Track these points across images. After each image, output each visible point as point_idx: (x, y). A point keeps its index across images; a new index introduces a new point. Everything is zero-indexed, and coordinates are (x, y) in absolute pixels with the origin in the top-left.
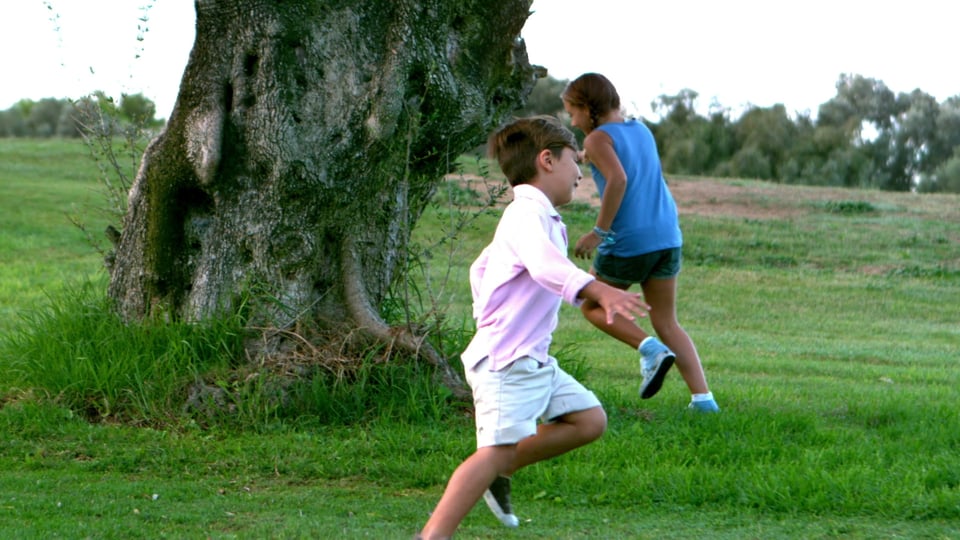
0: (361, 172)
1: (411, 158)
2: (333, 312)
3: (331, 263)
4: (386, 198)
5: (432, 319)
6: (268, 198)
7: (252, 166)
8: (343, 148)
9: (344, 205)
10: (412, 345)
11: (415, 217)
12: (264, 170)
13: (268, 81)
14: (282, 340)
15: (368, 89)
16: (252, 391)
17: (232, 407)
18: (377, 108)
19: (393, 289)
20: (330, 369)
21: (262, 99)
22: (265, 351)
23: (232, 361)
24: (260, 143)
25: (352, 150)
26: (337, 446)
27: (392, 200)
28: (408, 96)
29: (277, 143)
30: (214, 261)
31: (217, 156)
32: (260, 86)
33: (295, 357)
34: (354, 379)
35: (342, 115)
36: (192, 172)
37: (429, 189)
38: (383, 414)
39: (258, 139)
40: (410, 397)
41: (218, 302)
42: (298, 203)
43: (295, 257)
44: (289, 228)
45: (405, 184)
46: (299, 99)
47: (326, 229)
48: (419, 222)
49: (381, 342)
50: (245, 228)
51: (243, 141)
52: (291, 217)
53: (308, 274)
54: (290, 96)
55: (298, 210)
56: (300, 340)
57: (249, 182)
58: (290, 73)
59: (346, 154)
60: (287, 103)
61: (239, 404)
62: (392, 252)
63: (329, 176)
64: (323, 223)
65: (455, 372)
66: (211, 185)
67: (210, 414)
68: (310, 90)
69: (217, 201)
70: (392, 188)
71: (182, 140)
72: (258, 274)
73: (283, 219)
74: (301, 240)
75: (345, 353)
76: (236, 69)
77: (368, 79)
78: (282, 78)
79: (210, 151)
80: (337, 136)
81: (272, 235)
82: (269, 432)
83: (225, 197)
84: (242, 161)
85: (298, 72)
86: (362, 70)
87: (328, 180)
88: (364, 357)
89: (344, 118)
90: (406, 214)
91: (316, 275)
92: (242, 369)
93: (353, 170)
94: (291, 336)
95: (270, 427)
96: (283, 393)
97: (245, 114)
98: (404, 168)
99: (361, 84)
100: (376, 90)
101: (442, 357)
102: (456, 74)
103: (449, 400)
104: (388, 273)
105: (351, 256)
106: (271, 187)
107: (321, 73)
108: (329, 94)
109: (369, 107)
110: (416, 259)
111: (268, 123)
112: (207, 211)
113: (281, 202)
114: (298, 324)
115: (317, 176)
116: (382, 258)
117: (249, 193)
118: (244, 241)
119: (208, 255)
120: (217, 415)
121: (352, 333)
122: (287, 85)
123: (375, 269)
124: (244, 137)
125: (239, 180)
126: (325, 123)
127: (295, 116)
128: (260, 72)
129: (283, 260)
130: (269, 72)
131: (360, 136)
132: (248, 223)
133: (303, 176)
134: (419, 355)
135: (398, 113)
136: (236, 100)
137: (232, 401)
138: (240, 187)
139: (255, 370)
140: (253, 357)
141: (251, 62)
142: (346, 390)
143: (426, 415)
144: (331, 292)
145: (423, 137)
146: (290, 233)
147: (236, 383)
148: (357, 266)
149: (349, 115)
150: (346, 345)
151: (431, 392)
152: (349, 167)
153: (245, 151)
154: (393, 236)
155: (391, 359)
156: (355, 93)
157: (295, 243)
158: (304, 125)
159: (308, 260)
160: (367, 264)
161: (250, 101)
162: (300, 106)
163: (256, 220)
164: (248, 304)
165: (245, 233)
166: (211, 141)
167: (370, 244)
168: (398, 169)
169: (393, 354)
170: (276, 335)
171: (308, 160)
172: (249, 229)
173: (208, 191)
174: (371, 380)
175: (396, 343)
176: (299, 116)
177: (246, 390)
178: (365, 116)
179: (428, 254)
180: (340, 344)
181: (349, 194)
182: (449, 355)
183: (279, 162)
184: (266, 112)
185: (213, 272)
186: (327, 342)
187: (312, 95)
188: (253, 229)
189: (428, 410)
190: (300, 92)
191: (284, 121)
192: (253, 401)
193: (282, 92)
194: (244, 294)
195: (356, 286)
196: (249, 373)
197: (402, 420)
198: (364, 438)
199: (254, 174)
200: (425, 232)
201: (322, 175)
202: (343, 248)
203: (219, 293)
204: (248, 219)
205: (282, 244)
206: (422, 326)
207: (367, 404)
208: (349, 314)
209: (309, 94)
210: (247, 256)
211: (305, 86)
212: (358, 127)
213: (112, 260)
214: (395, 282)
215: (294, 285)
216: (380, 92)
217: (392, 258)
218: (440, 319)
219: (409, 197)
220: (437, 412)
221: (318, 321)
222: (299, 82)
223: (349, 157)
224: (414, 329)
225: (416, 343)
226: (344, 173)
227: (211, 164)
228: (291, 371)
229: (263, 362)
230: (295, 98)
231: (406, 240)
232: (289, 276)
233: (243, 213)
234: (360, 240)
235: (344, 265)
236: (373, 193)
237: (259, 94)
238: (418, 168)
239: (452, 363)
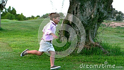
0: (91, 22)
1: (97, 20)
2: (87, 40)
3: (87, 34)
5: (100, 41)
9: (89, 27)
17: (74, 53)
18: (93, 14)
20: (87, 48)
26: (88, 58)
27: (95, 26)
28: (97, 12)
29: (80, 19)
32: (78, 11)
34: (90, 49)
36: (69, 22)
37: (100, 24)
38: (94, 54)
40: (97, 52)
45: (97, 24)
47: (86, 30)
48: (98, 29)
49: (94, 44)
54: (82, 12)
59: (89, 20)
66: (72, 24)
70: (95, 24)
76: (75, 9)
77: (92, 10)
78: (81, 10)
80: (88, 18)
83: (73, 26)
85: (83, 9)
88: (91, 46)
89: (89, 15)
95: (79, 55)
97: (76, 15)
100: (93, 12)
101: (101, 46)
102: (103, 9)
103: (102, 52)
104: (94, 35)
107: (86, 10)
108: (87, 12)
110: (98, 34)
118: (76, 31)
121: (90, 43)
126: (86, 16)
127: (82, 15)
130: (79, 9)
131: (91, 18)
133: (83, 23)
135: (96, 15)
136: (75, 13)
139: (77, 48)
140: (77, 46)
141: (77, 8)
142: (89, 51)
144: (87, 38)
145: (99, 18)
148: (90, 35)
150: (89, 45)
151: (100, 51)
152: (89, 22)
154: (95, 31)
156: (90, 12)
158: (84, 16)
160: (92, 34)
161: (77, 13)
167: (92, 32)
168: (96, 22)
169: (95, 46)
171: (84, 21)
174: (92, 49)
175: (96, 44)
177: (76, 51)
178: (91, 15)
179: (100, 33)
181: (89, 25)
184: (79, 15)
186: (87, 44)
187: (85, 12)
189: (100, 53)
195: (90, 37)
197: (96, 55)
198: (91, 57)
201: (86, 23)
202: (89, 32)
204: (76, 28)
207: (92, 52)
208: (89, 41)
213: (59, 34)
214: (95, 37)
217: (95, 33)
219: (97, 26)
224: (98, 43)
225: (98, 45)
231: (97, 31)
236: (93, 25)
238: (98, 22)
239: (103, 47)
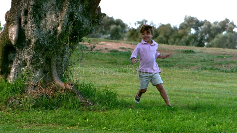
0: (56, 42)
1: (70, 38)
2: (48, 79)
3: (48, 66)
4: (63, 49)
5: (75, 81)
6: (31, 49)
7: (27, 40)
8: (51, 35)
9: (52, 51)
10: (70, 88)
11: (71, 53)
12: (30, 41)
13: (31, 17)
14: (35, 87)
15: (58, 19)
16: (27, 101)
17: (21, 105)
18: (60, 25)
19: (65, 73)
20: (48, 94)
21: (29, 22)
22: (30, 90)
23: (21, 93)
24: (29, 34)
25: (54, 36)
26: (50, 115)
27: (65, 49)
28: (69, 21)
29: (33, 34)
30: (16, 65)
31: (17, 37)
32: (29, 19)
33: (38, 91)
34: (54, 97)
35: (51, 26)
36: (10, 42)
37: (74, 46)
38: (62, 107)
39: (28, 33)
40: (69, 102)
41: (17, 77)
42: (39, 50)
43: (38, 65)
44: (37, 57)
45: (68, 45)
46: (39, 22)
47: (47, 57)
48: (72, 55)
49: (61, 87)
50: (25, 57)
51: (24, 33)
52: (37, 54)
53: (42, 69)
54: (37, 21)
55: (39, 52)
56: (39, 87)
57: (26, 44)
58: (37, 15)
59: (52, 37)
60: (36, 23)
61: (23, 104)
62: (65, 63)
63: (47, 43)
64: (46, 55)
65: (81, 95)
66: (15, 45)
67: (15, 107)
68: (42, 19)
69: (17, 49)
70: (65, 46)
71: (8, 33)
72: (28, 69)
73: (35, 54)
74: (40, 60)
75: (52, 90)
76: (22, 14)
77: (58, 17)
78: (35, 16)
79: (15, 36)
80: (50, 32)
81: (32, 58)
82: (31, 112)
83: (19, 48)
84: (24, 39)
85: (39, 15)
86: (56, 14)
87: (47, 44)
88: (57, 91)
89: (52, 27)
90: (68, 53)
91: (44, 69)
92: (24, 94)
93: (54, 41)
94: (37, 86)
95: (31, 110)
96: (35, 101)
97: (25, 26)
98: (68, 41)
99: (56, 18)
100: (60, 20)
101: (78, 91)
102: (82, 15)
103: (80, 103)
104: (63, 69)
105: (53, 64)
106: (32, 46)
107: (45, 15)
108: (47, 21)
109: (58, 24)
110: (71, 65)
111: (31, 28)
112: (14, 52)
113: (34, 50)
114: (39, 82)
115: (44, 43)
116: (62, 65)
117: (26, 47)
118: (24, 60)
119: (15, 64)
120: (17, 107)
121: (54, 85)
122: (36, 18)
123: (60, 68)
124: (24, 32)
125: (23, 44)
126: (46, 28)
127: (38, 27)
128: (29, 15)
129: (35, 65)
130: (31, 15)
131: (56, 33)
132: (26, 55)
133: (40, 43)
134: (72, 91)
135: (66, 26)
136: (22, 22)
137: (21, 103)
138: (23, 46)
139: (27, 95)
140: (27, 91)
141: (26, 12)
142: (52, 100)
143: (73, 107)
144: (48, 74)
145: (73, 32)
146: (37, 58)
147: (22, 98)
148: (55, 67)
149: (53, 26)
150: (52, 88)
151: (75, 101)
152: (53, 40)
153: (25, 36)
154: (65, 59)
155: (64, 92)
156: (54, 20)
157: (38, 61)
158: (41, 29)
159: (42, 65)
160: (58, 66)
161: (26, 23)
162: (40, 24)
163: (28, 55)
164: (26, 77)
165: (25, 58)
166: (15, 33)
167: (59, 61)
168: (66, 41)
169: (65, 91)
170: (33, 86)
171: (42, 38)
172: (26, 57)
173: (14, 47)
174: (59, 98)
175: (65, 87)
176: (39, 27)
177: (25, 100)
178: (57, 27)
179: (74, 64)
180: (50, 88)
181: (53, 48)
182: (80, 91)
183: (34, 39)
184: (30, 25)
185: (16, 69)
186: (47, 87)
187: (43, 21)
188: (27, 57)
189: (74, 106)
190: (39, 20)
191: (35, 28)
192: (27, 104)
193: (35, 20)
194: (25, 74)
195: (55, 72)
196: (26, 96)
197: (67, 108)
198: (57, 113)
199: (27, 42)
200: (73, 58)
201: (46, 42)
202: (51, 62)
203: (18, 74)
204: (26, 54)
205: (35, 61)
206: (73, 83)
207: (58, 104)
208: (53, 80)
209: (42, 21)
210: (25, 64)
211: (41, 18)
212: (55, 30)
214: (65, 71)
215: (38, 72)
216: (61, 20)
217: (64, 65)
218: (78, 81)
219: (69, 48)
220: (77, 106)
221: (44, 82)
222: (39, 18)
223: (53, 38)
224: (70, 84)
225: (71, 88)
226: (51, 42)
227: (15, 40)
228: (37, 95)
229: (29, 93)
230: (38, 22)
231: (68, 60)
232: (37, 70)
233: (24, 53)
234: (56, 60)
235: (51, 67)
236: (59, 47)
237: (29, 20)
238: (71, 41)
239: (81, 93)
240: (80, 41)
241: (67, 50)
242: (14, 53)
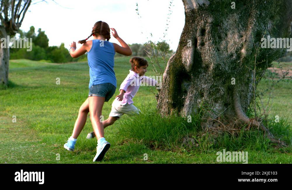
0: (239, 67)
1: (257, 63)
2: (230, 114)
3: (230, 98)
4: (248, 76)
5: (263, 116)
6: (209, 76)
7: (204, 65)
8: (234, 59)
10: (257, 124)
11: (258, 82)
12: (207, 67)
13: (209, 38)
14: (214, 123)
15: (242, 40)
16: (204, 140)
17: (197, 145)
18: (245, 46)
19: (250, 106)
20: (230, 132)
21: (207, 43)
22: (208, 126)
23: (197, 130)
24: (206, 58)
25: (237, 60)
27: (250, 76)
28: (255, 42)
29: (212, 58)
30: (191, 97)
31: (192, 62)
32: (206, 39)
33: (218, 128)
34: (238, 136)
35: (233, 48)
36: (184, 68)
37: (262, 73)
38: (248, 148)
39: (206, 57)
40: (257, 142)
41: (192, 110)
42: (219, 78)
43: (218, 95)
44: (216, 86)
45: (254, 71)
46: (219, 43)
47: (228, 86)
48: (259, 84)
49: (246, 124)
50: (201, 86)
51: (201, 57)
52: (216, 82)
53: (222, 101)
54: (216, 42)
55: (219, 80)
56: (219, 123)
57: (203, 71)
58: (216, 35)
59: (235, 61)
60: (215, 45)
61: (200, 144)
62: (250, 94)
63: (229, 68)
64: (227, 84)
65: (271, 134)
66: (190, 72)
67: (190, 147)
68: (223, 40)
69: (192, 77)
70: (250, 72)
71: (181, 57)
72: (206, 101)
73: (214, 83)
74: (220, 90)
75: (234, 127)
76: (198, 34)
77: (242, 36)
78: (213, 36)
79: (190, 61)
80: (232, 55)
81: (210, 88)
82: (210, 153)
83: (195, 76)
84: (200, 64)
85: (219, 35)
86: (240, 33)
87: (229, 70)
88: (241, 129)
89: (234, 49)
90: (255, 81)
91: (225, 101)
92: (201, 132)
93: (237, 67)
94: (217, 121)
95: (210, 151)
96: (214, 140)
97: (201, 48)
98: (254, 66)
99: (240, 38)
100: (244, 40)
101: (267, 128)
102: (271, 34)
103: (270, 143)
104: (249, 101)
105: (237, 95)
106: (210, 72)
107: (226, 35)
108: (229, 42)
109: (242, 46)
110: (258, 96)
111: (209, 51)
112: (189, 80)
113: (213, 77)
114: (219, 117)
115: (225, 69)
116: (247, 96)
117: (203, 74)
118: (201, 90)
119: (189, 95)
120: (192, 147)
121: (237, 120)
122: (215, 39)
123: (244, 99)
124: (201, 56)
125: (199, 70)
126: (227, 51)
127: (218, 49)
128: (206, 35)
129: (214, 96)
130: (209, 35)
131: (239, 56)
132: (202, 84)
133: (221, 69)
134: (259, 128)
135: (252, 48)
136: (198, 44)
137: (197, 143)
138: (200, 73)
139: (205, 133)
140: (204, 128)
141: (203, 32)
142: (235, 140)
143: (262, 148)
144: (230, 107)
145: (260, 55)
146: (216, 88)
147: (199, 137)
148: (238, 98)
149: (236, 48)
150: (235, 124)
151: (264, 140)
152: (236, 65)
153: (201, 61)
154: (250, 88)
155: (250, 129)
156: (237, 41)
157: (218, 91)
158: (221, 52)
159: (222, 96)
160: (242, 98)
161: (203, 44)
162: (219, 46)
163: (205, 83)
164: (202, 111)
165: (201, 88)
166: (190, 57)
167: (243, 91)
168: (252, 66)
169: (251, 128)
170: (212, 121)
171: (222, 63)
172: (203, 86)
173: (189, 74)
174: (244, 137)
175: (251, 124)
176: (220, 49)
177: (202, 139)
178: (241, 49)
179: (262, 94)
180: (233, 124)
181: (236, 75)
182: (269, 128)
183: (212, 64)
184: (208, 47)
185: (191, 100)
186: (228, 123)
187: (224, 42)
188: (204, 86)
189: (262, 146)
190: (219, 41)
191: (214, 51)
192: (204, 143)
193: (213, 41)
194: (201, 107)
195: (238, 105)
196: (203, 133)
197: (254, 149)
199: (204, 68)
200: (260, 88)
201: (227, 68)
202: (234, 92)
203: (193, 107)
204: (202, 83)
205: (213, 92)
206: (260, 118)
207: (242, 144)
208: (236, 114)
209: (222, 42)
210: (202, 95)
211: (221, 39)
212: (239, 52)
213: (158, 97)
214: (251, 104)
215: (217, 105)
216: (246, 41)
217: (250, 96)
218: (266, 116)
219: (256, 75)
220: (266, 147)
221: (225, 117)
222: (219, 38)
223: (236, 63)
224: (258, 119)
225: (258, 124)
226: (234, 68)
227: (190, 65)
228: (217, 133)
229: (207, 130)
230: (218, 43)
231: (254, 89)
232: (216, 102)
233: (201, 81)
234: (239, 90)
235: (234, 98)
236: (244, 74)
237: (206, 42)
238: (259, 66)
239: (270, 131)
240: (270, 66)
241: (253, 77)
242: (188, 82)
